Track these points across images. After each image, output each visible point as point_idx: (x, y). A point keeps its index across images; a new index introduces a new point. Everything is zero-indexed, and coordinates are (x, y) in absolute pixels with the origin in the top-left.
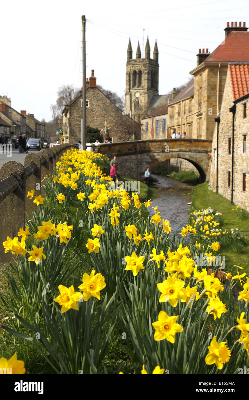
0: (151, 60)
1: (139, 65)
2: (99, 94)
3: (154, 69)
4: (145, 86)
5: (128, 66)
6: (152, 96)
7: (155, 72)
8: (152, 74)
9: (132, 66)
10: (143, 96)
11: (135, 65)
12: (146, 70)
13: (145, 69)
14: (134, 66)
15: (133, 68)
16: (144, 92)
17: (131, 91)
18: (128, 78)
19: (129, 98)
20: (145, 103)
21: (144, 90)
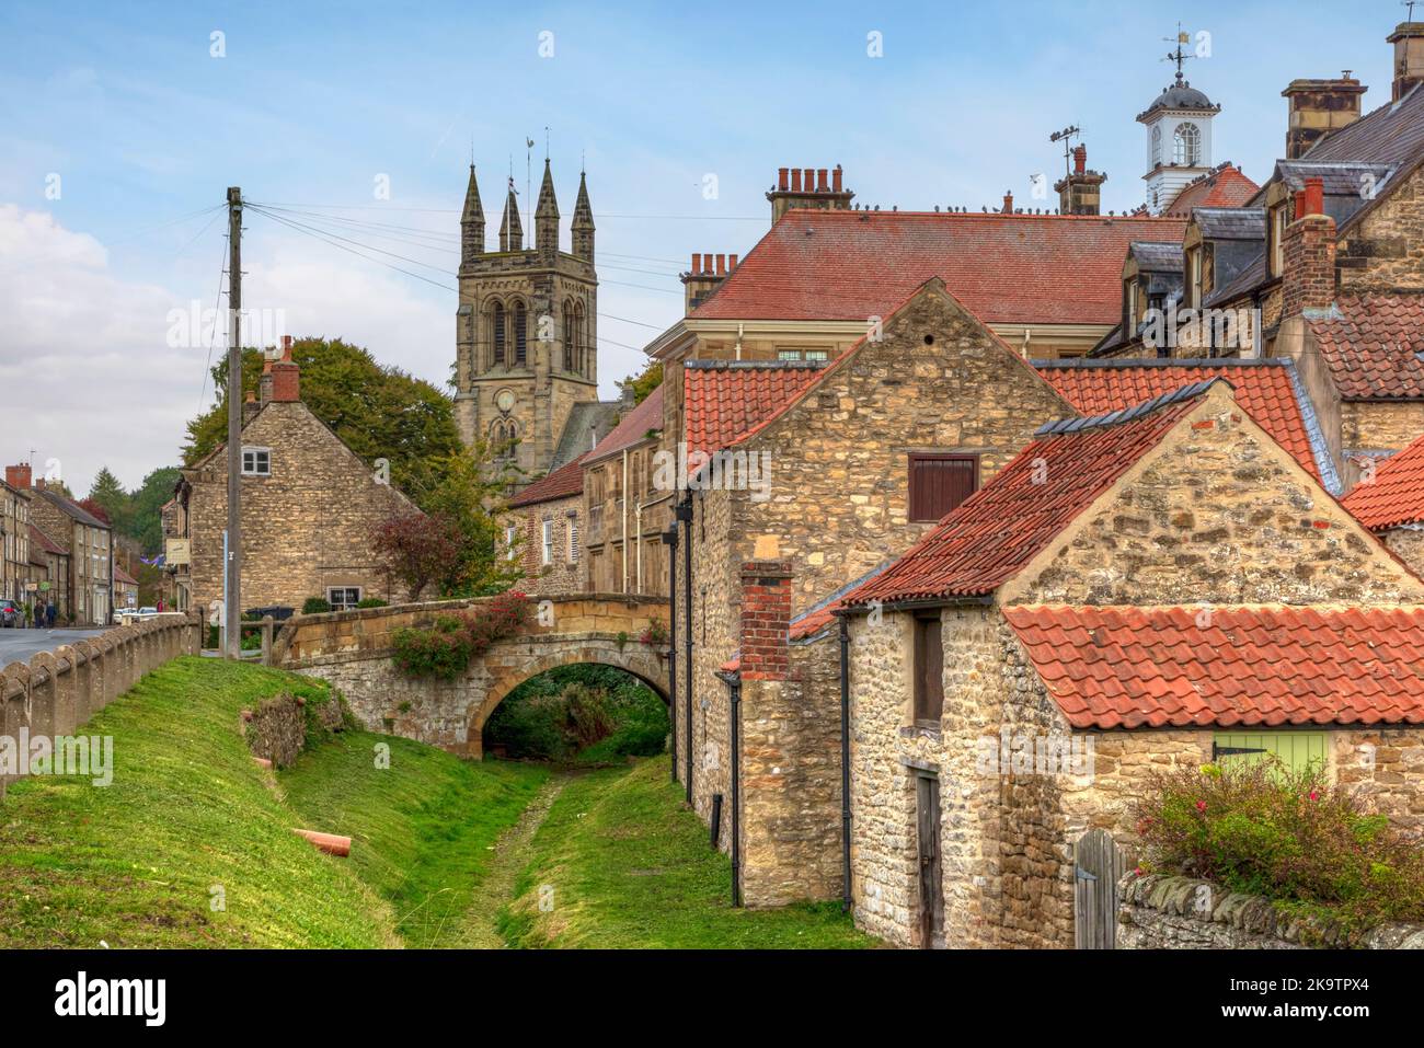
0: (564, 257)
1: (512, 279)
2: (309, 424)
3: (576, 295)
4: (537, 364)
5: (467, 282)
6: (569, 406)
7: (579, 305)
8: (566, 316)
9: (481, 280)
10: (529, 404)
11: (494, 276)
12: (541, 297)
14: (490, 281)
15: (488, 291)
16: (532, 389)
17: (476, 384)
18: (465, 330)
19: (469, 414)
20: (538, 433)
21: (533, 381)
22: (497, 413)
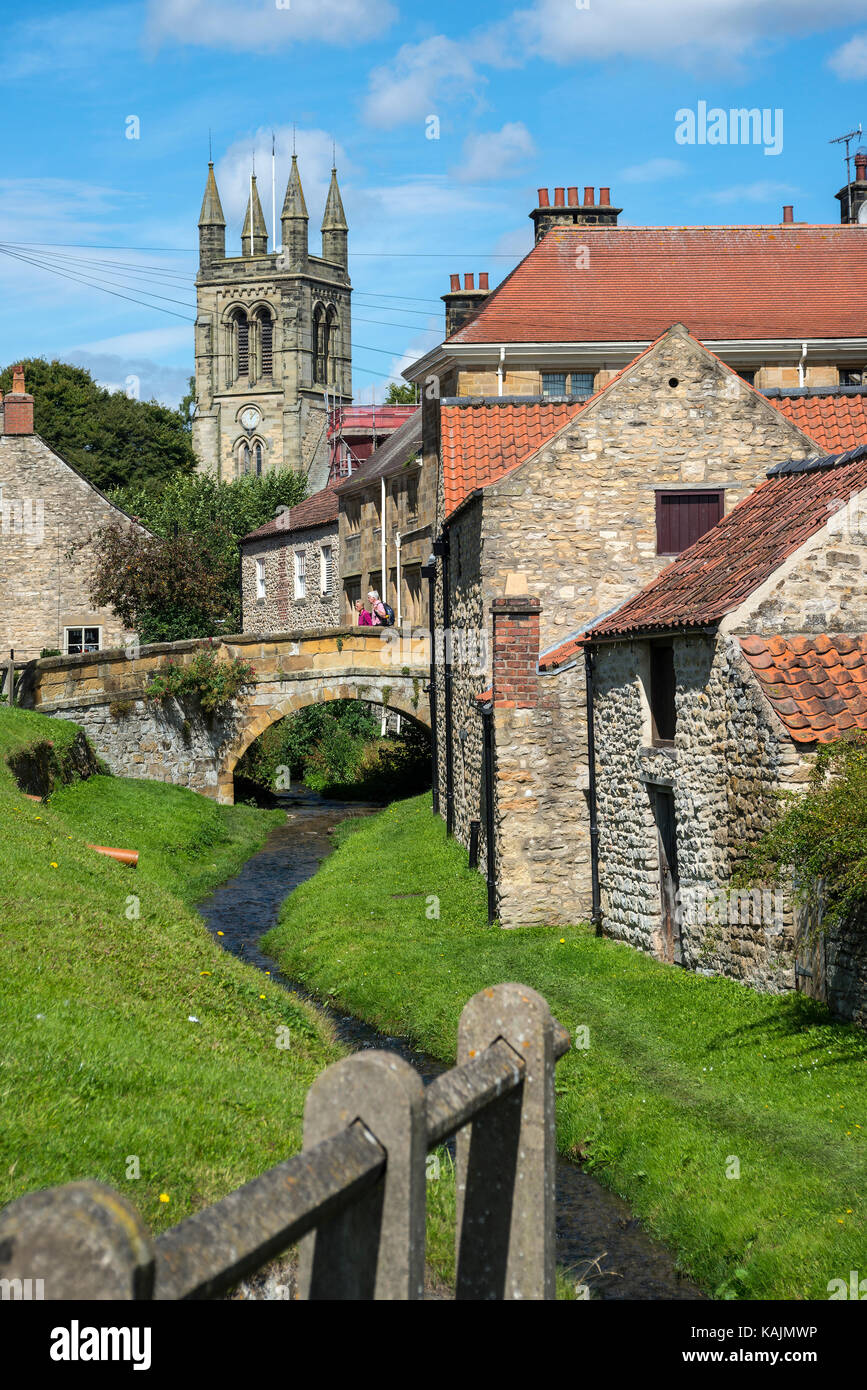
0: (314, 261)
1: (256, 286)
5: (206, 289)
9: (222, 288)
10: (278, 421)
12: (289, 305)
13: (286, 300)
14: (231, 288)
15: (229, 300)
16: (279, 405)
18: (205, 343)
19: (210, 433)
20: (287, 453)
21: (282, 396)
22: (242, 432)
